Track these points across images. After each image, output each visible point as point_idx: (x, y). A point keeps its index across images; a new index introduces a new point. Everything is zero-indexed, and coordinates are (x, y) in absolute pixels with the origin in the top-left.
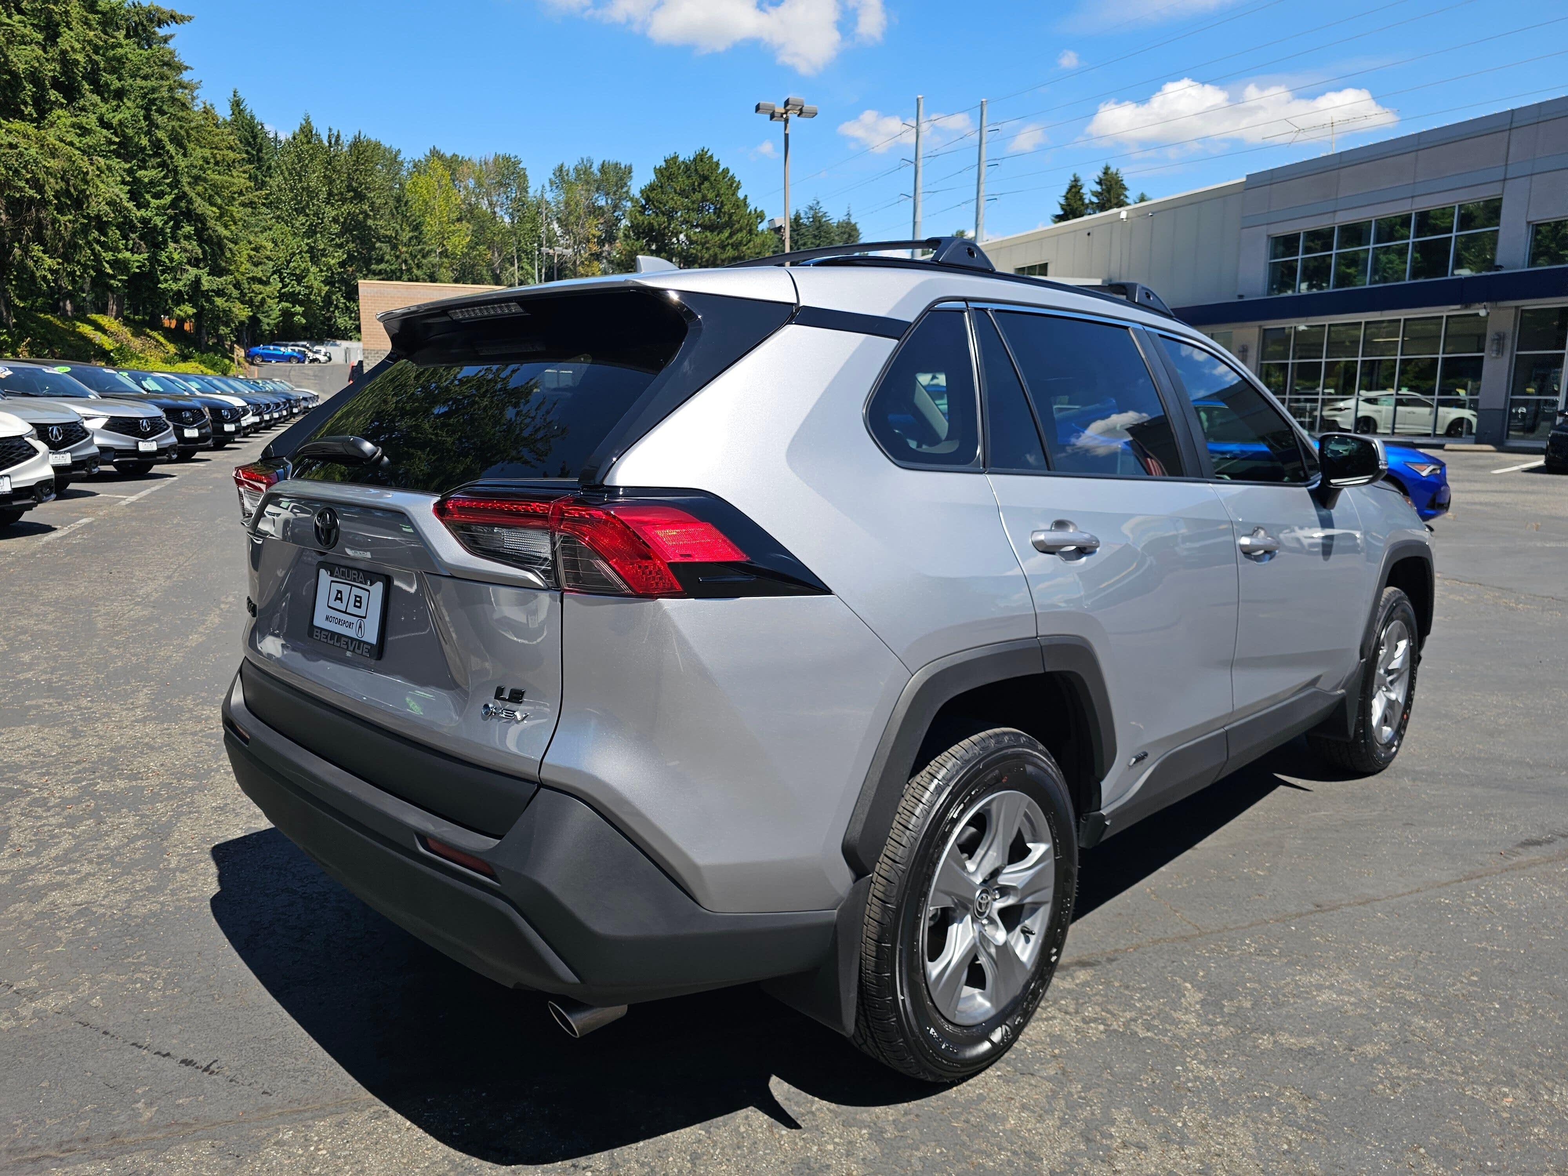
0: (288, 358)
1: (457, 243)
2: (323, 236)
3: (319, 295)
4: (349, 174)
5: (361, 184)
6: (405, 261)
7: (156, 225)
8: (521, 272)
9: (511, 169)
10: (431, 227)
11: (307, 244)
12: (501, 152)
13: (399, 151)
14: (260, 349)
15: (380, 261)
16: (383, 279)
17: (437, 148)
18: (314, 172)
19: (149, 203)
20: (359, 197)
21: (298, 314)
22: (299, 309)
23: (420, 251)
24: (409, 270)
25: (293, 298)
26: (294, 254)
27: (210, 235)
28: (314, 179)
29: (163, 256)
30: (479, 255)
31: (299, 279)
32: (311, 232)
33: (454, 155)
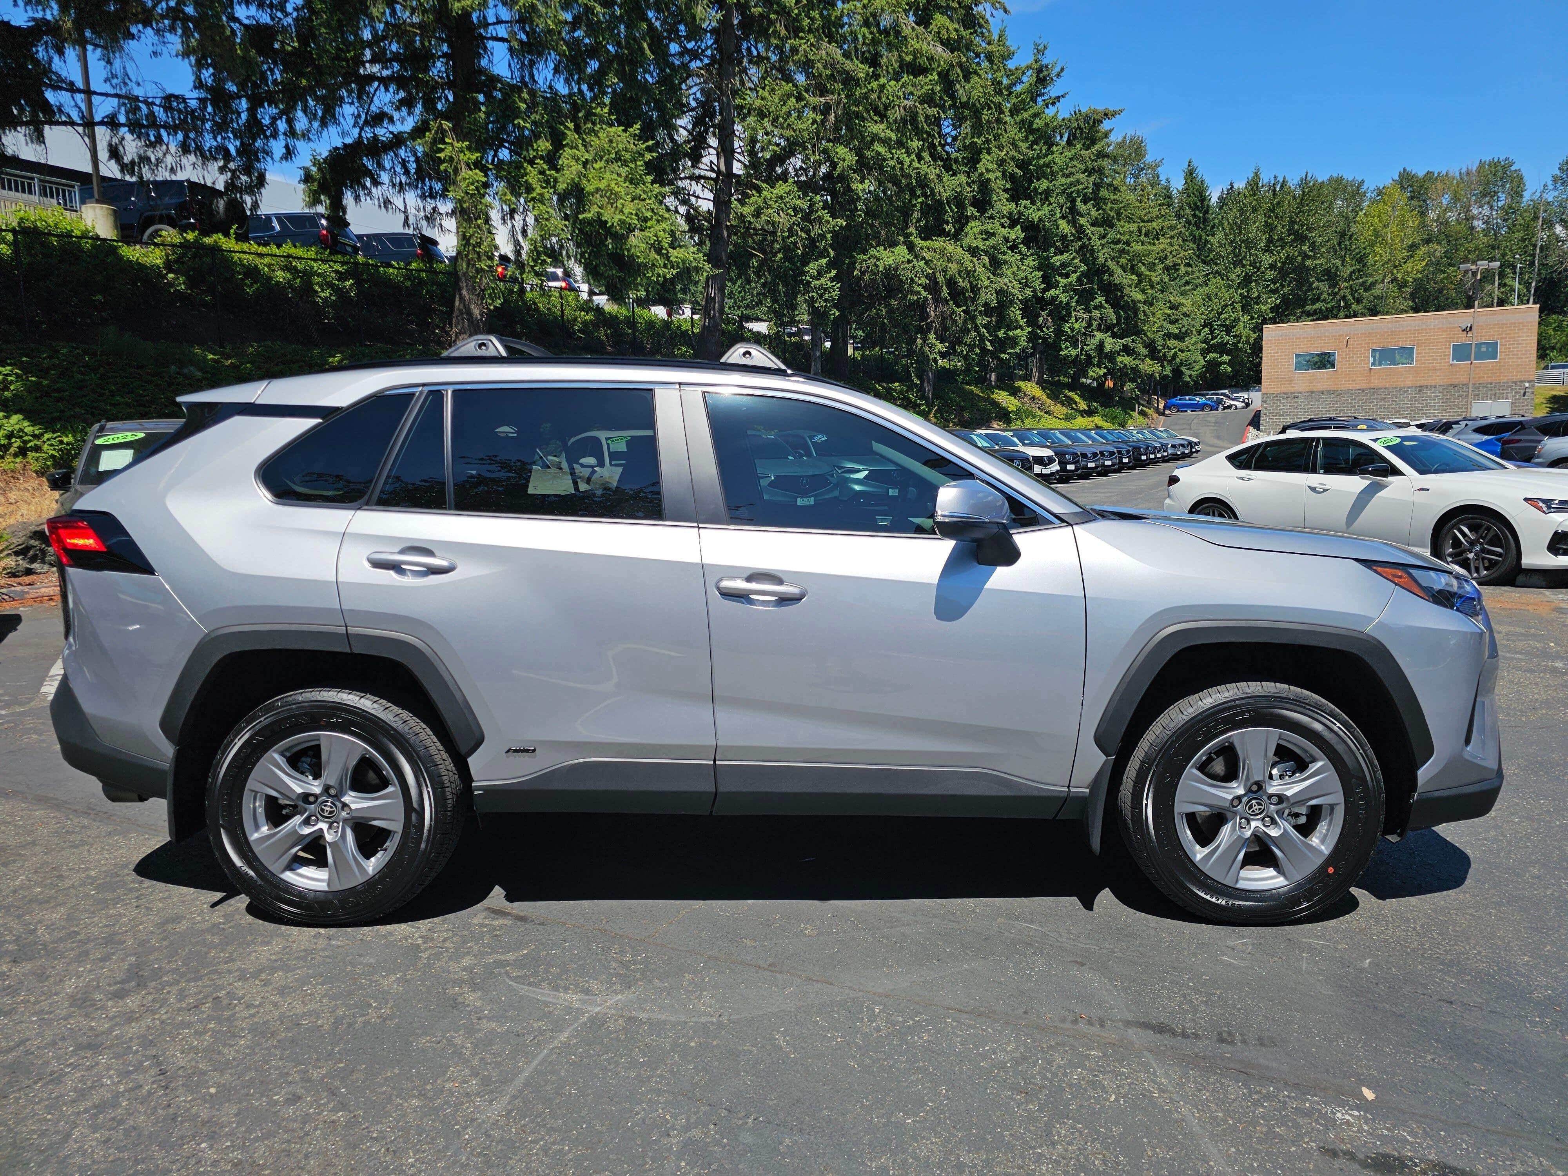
0: (1201, 407)
1: (1409, 269)
2: (1258, 284)
3: (1247, 342)
4: (1291, 218)
5: (1302, 225)
6: (1344, 298)
7: (1061, 302)
8: (1502, 290)
9: (1500, 174)
10: (1379, 255)
11: (1241, 294)
12: (1487, 158)
13: (1363, 181)
14: (1177, 400)
15: (1317, 299)
16: (1317, 320)
17: (1408, 169)
18: (1255, 223)
19: (1058, 282)
20: (1301, 239)
21: (1225, 363)
22: (1226, 358)
23: (1362, 285)
24: (1348, 306)
25: (1221, 348)
26: (1226, 306)
27: (1127, 302)
28: (1254, 230)
29: (1066, 328)
30: (1447, 278)
31: (1228, 329)
32: (1247, 280)
33: (1428, 172)
